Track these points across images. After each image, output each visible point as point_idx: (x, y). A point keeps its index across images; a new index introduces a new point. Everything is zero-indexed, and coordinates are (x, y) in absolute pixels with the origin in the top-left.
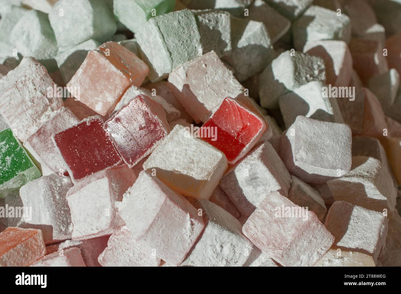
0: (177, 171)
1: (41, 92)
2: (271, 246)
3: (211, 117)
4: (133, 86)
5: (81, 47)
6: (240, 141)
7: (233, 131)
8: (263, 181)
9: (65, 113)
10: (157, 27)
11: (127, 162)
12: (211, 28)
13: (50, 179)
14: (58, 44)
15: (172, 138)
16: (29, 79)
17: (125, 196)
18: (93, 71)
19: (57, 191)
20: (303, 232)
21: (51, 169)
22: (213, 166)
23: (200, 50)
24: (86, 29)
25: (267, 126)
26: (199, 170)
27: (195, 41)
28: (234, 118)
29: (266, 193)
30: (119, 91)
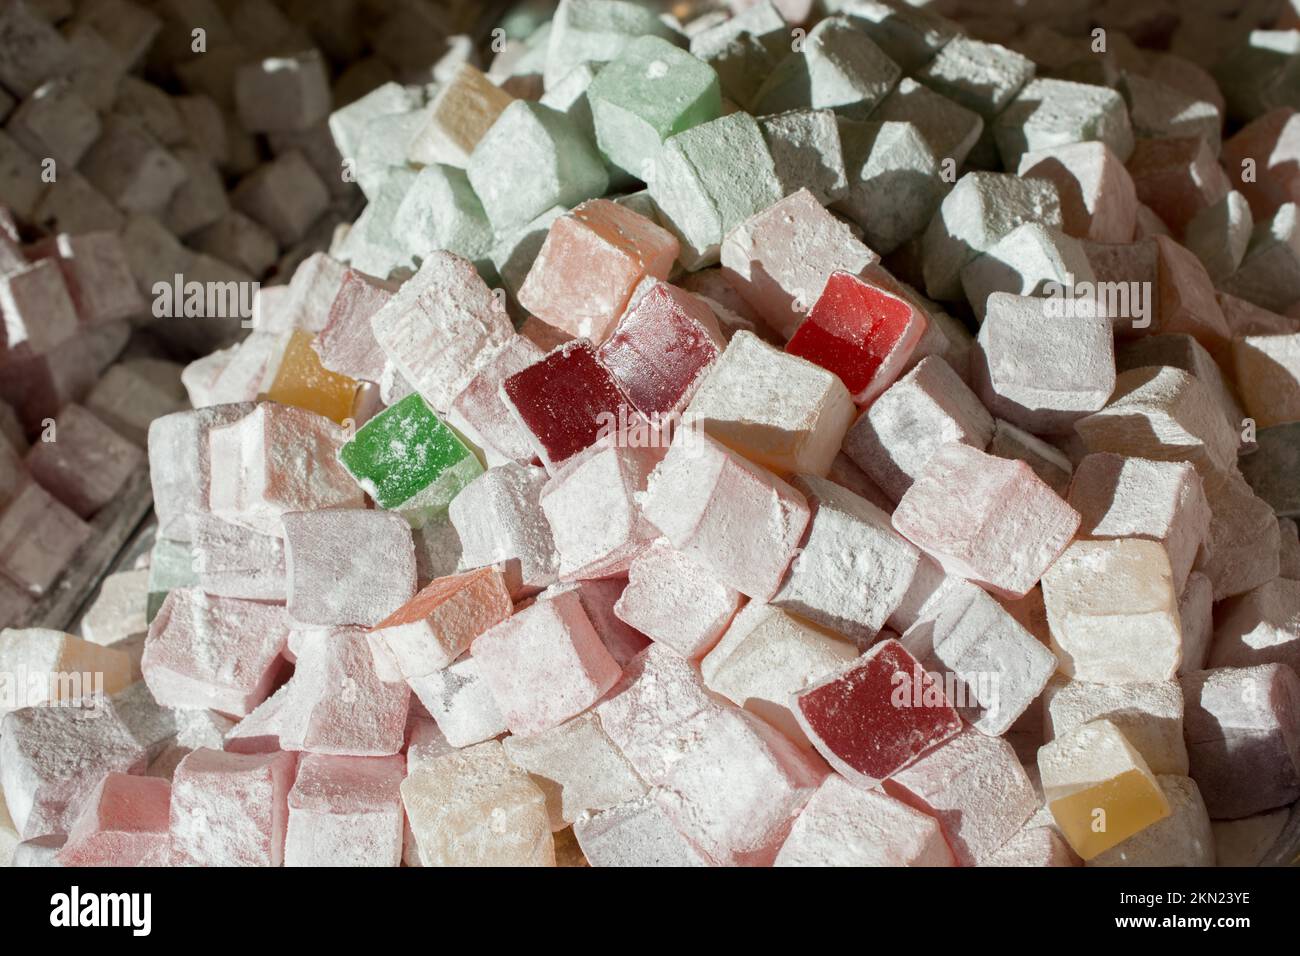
0: (749, 421)
1: (468, 310)
2: (946, 538)
3: (809, 314)
4: (647, 277)
5: (538, 225)
6: (872, 353)
7: (854, 336)
8: (926, 425)
9: (520, 346)
10: (682, 153)
12: (797, 144)
13: (503, 472)
14: (493, 225)
15: (731, 359)
16: (444, 288)
17: (652, 479)
18: (565, 257)
19: (520, 492)
20: (1006, 501)
21: (505, 455)
22: (817, 400)
23: (776, 187)
24: (544, 186)
25: (927, 321)
26: (790, 412)
27: (763, 172)
28: (855, 309)
29: (935, 449)
30: (621, 289)
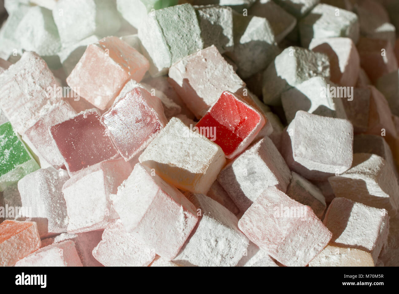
0: (173, 164)
1: (40, 85)
2: (266, 241)
3: (209, 111)
4: (132, 80)
5: (83, 43)
6: (238, 135)
7: (230, 125)
8: (260, 175)
9: (63, 107)
10: (156, 20)
11: (124, 155)
12: (212, 23)
13: (46, 172)
14: (62, 40)
15: (168, 131)
16: (29, 72)
17: (120, 189)
18: (92, 65)
19: (53, 183)
20: (298, 226)
21: (48, 162)
22: (208, 159)
23: (200, 43)
24: (88, 25)
25: (266, 121)
26: (194, 163)
27: (195, 35)
28: (232, 112)
29: (263, 188)
30: (117, 85)
